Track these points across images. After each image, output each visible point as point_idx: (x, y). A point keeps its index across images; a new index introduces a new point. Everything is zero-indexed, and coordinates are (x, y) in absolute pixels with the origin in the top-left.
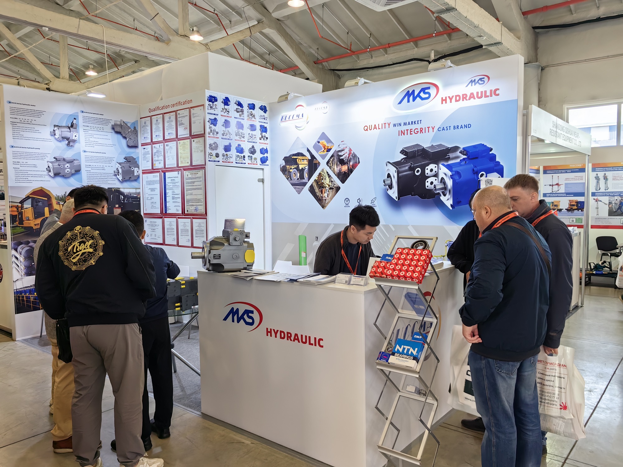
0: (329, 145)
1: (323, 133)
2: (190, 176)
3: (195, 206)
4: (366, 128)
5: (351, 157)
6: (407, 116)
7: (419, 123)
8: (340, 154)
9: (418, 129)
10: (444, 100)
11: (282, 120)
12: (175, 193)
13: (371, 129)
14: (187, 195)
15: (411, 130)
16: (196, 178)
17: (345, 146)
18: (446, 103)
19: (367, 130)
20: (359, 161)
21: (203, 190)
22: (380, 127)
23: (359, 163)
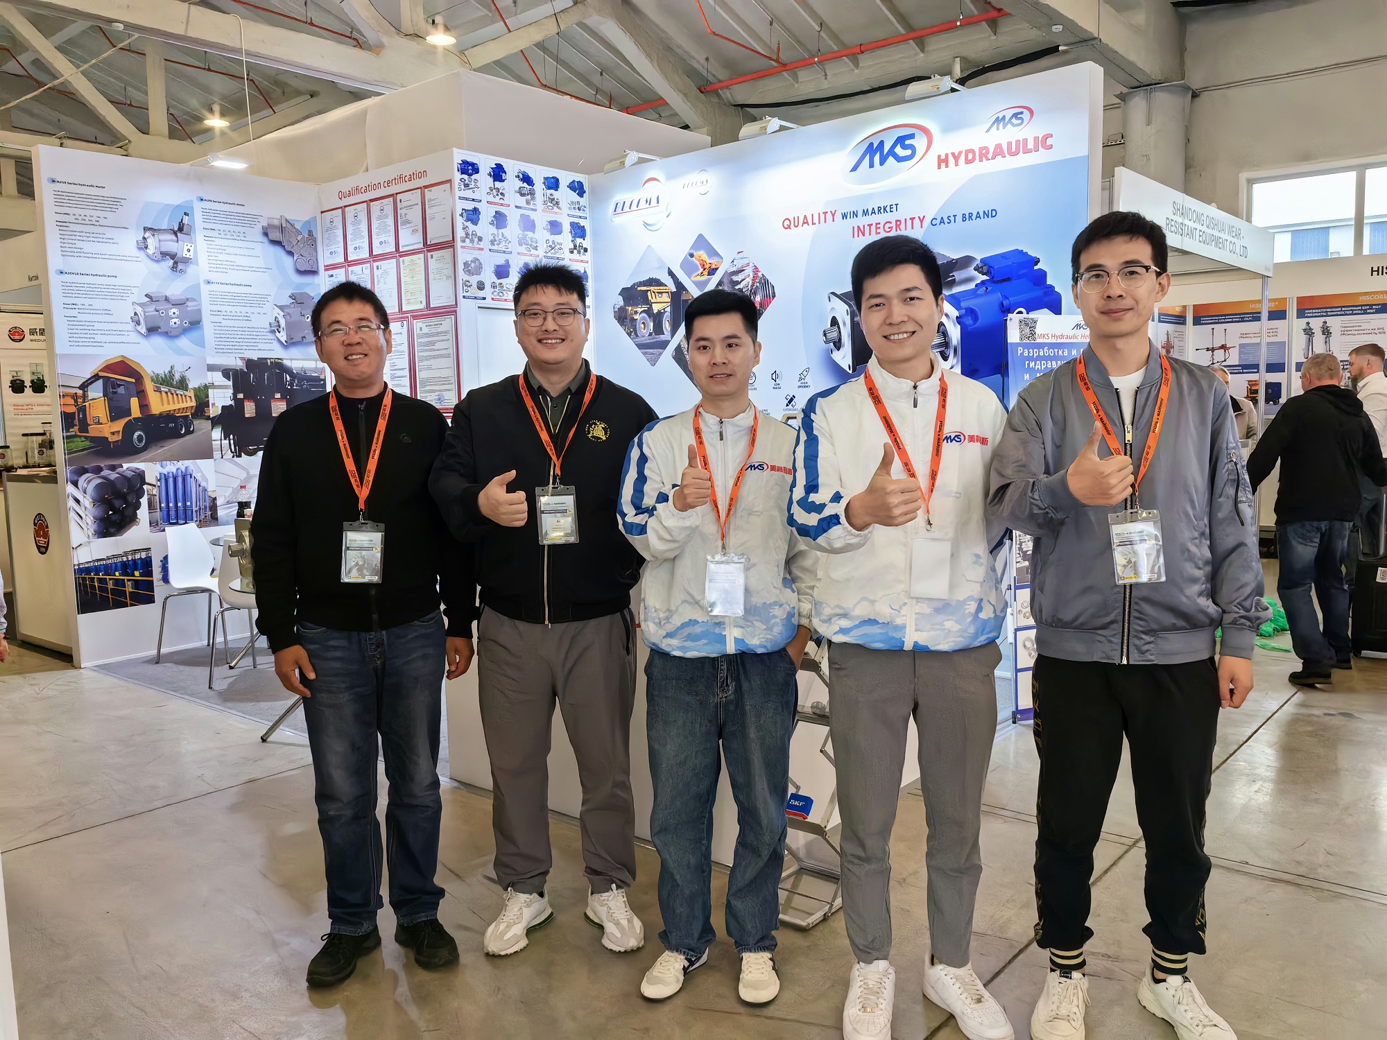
0: (713, 261)
1: (701, 236)
2: (425, 330)
3: (437, 393)
4: (787, 223)
5: (758, 284)
6: (870, 196)
7: (894, 209)
8: (735, 278)
9: (890, 223)
10: (942, 161)
11: (615, 211)
12: (396, 367)
13: (796, 224)
14: (420, 371)
15: (878, 226)
16: (438, 334)
17: (745, 262)
18: (947, 166)
19: (789, 227)
20: (774, 293)
21: (452, 358)
22: (816, 220)
23: (774, 296)
